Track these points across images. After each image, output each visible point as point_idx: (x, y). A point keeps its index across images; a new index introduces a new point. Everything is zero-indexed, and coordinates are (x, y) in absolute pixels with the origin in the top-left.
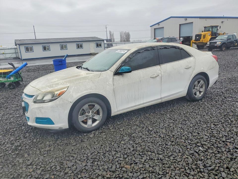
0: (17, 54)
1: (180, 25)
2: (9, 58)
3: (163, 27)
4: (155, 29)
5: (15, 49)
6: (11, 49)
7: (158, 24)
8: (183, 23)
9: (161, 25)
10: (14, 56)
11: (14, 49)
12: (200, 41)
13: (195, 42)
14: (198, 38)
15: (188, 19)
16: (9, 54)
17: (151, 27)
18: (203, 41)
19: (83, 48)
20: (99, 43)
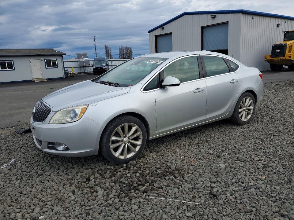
1: (202, 28)
3: (171, 34)
4: (156, 37)
7: (162, 26)
8: (209, 24)
9: (167, 30)
12: (284, 58)
13: (272, 58)
14: (278, 51)
15: (217, 15)
17: (149, 32)
18: (290, 57)
19: (14, 70)
20: (51, 60)
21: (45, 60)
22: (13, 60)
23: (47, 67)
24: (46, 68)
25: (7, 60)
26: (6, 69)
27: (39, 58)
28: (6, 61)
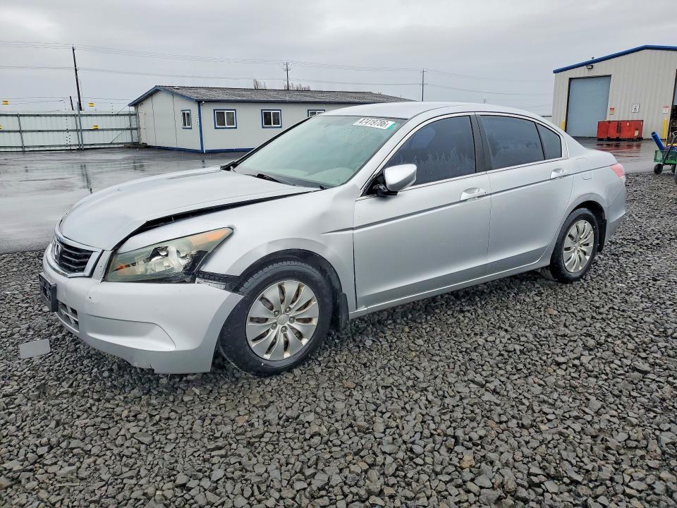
0: (134, 132)
2: (111, 144)
5: (130, 115)
6: (117, 115)
7: (589, 64)
9: (599, 69)
10: (126, 138)
11: (128, 115)
16: (110, 132)
17: (556, 72)
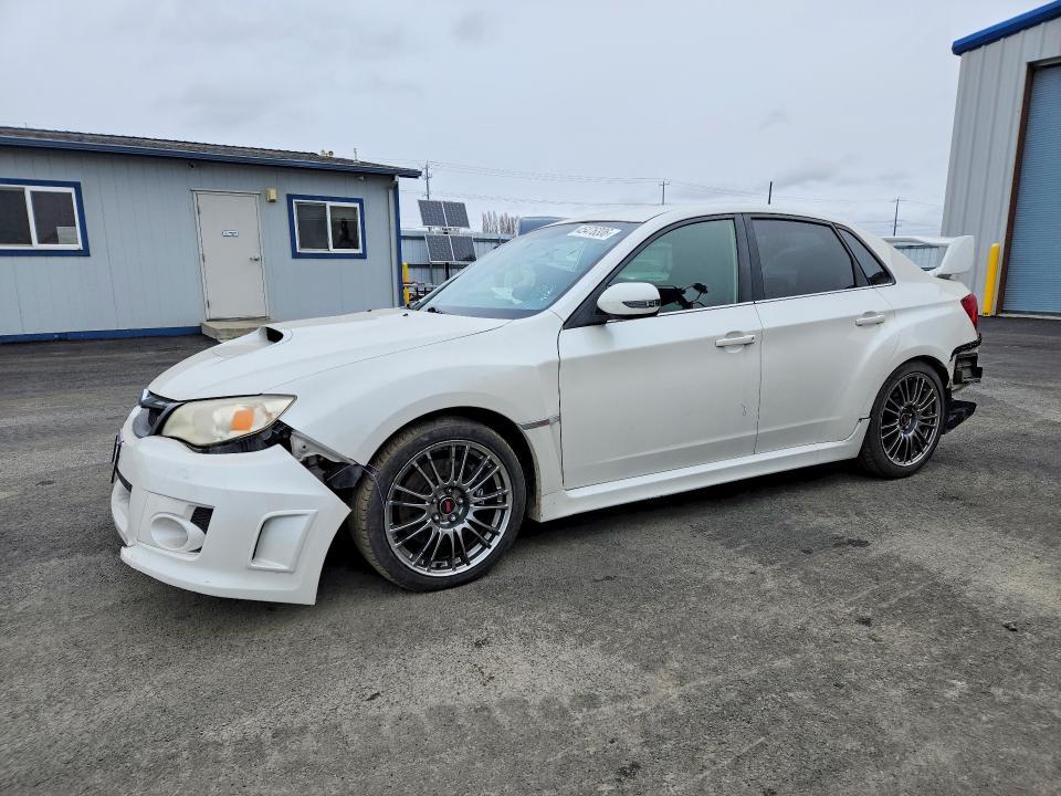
19: (85, 252)
20: (329, 204)
21: (290, 198)
22: (77, 186)
23: (302, 246)
24: (296, 255)
25: (33, 181)
26: (29, 242)
27: (254, 183)
28: (28, 189)
